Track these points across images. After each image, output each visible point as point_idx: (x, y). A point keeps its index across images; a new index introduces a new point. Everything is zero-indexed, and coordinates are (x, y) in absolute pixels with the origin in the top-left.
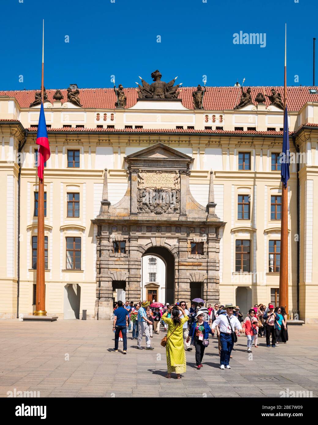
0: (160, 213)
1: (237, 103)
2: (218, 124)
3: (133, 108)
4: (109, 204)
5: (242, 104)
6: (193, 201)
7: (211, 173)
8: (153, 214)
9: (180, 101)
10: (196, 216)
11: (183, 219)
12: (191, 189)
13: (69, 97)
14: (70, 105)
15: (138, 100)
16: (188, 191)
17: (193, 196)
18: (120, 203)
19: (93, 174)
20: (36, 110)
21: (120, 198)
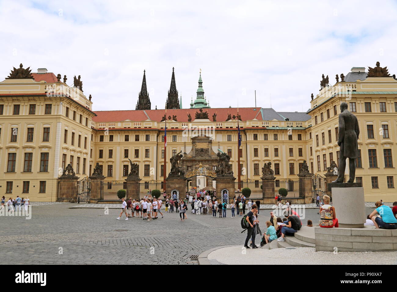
0: (203, 156)
1: (227, 119)
2: (221, 126)
3: (194, 121)
4: (186, 154)
5: (228, 119)
6: (213, 152)
7: (219, 142)
8: (200, 157)
9: (209, 119)
10: (214, 157)
11: (210, 158)
12: (212, 148)
13: (173, 118)
14: (174, 121)
15: (195, 119)
16: (211, 149)
17: (213, 150)
18: (189, 153)
19: (180, 144)
20: (164, 123)
21: (190, 152)
